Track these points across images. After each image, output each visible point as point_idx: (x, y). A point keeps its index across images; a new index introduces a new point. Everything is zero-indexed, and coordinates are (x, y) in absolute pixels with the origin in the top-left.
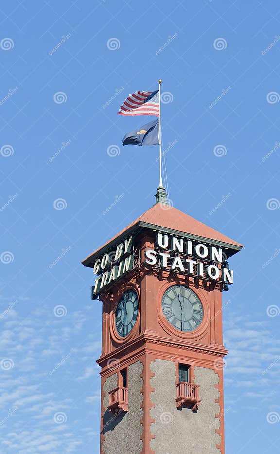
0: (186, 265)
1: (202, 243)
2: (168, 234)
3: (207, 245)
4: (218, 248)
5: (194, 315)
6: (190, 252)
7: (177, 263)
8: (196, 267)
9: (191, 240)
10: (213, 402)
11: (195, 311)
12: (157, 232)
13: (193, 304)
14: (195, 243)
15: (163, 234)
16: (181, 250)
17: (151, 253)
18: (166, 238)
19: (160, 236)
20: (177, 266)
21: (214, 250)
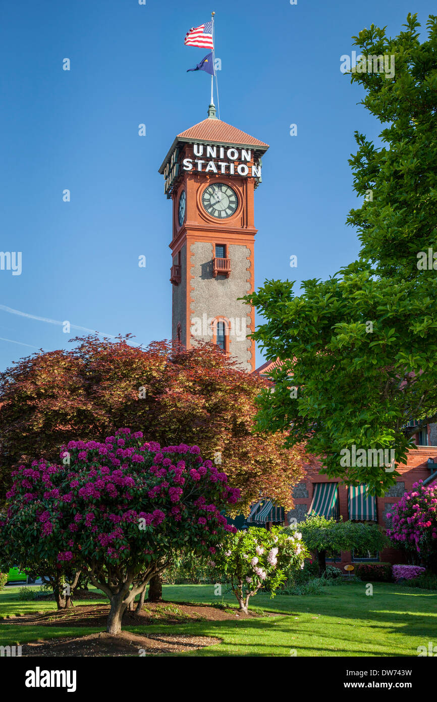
0: (219, 167)
1: (233, 148)
2: (203, 144)
3: (237, 149)
4: (247, 150)
5: (231, 205)
6: (222, 156)
7: (211, 167)
8: (228, 168)
9: (223, 147)
10: (244, 270)
11: (231, 202)
12: (193, 144)
13: (229, 197)
14: (226, 149)
15: (198, 145)
16: (214, 155)
17: (187, 162)
18: (201, 147)
19: (195, 147)
20: (211, 169)
21: (244, 152)
